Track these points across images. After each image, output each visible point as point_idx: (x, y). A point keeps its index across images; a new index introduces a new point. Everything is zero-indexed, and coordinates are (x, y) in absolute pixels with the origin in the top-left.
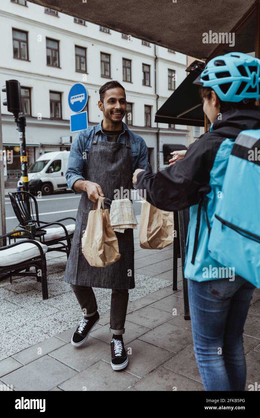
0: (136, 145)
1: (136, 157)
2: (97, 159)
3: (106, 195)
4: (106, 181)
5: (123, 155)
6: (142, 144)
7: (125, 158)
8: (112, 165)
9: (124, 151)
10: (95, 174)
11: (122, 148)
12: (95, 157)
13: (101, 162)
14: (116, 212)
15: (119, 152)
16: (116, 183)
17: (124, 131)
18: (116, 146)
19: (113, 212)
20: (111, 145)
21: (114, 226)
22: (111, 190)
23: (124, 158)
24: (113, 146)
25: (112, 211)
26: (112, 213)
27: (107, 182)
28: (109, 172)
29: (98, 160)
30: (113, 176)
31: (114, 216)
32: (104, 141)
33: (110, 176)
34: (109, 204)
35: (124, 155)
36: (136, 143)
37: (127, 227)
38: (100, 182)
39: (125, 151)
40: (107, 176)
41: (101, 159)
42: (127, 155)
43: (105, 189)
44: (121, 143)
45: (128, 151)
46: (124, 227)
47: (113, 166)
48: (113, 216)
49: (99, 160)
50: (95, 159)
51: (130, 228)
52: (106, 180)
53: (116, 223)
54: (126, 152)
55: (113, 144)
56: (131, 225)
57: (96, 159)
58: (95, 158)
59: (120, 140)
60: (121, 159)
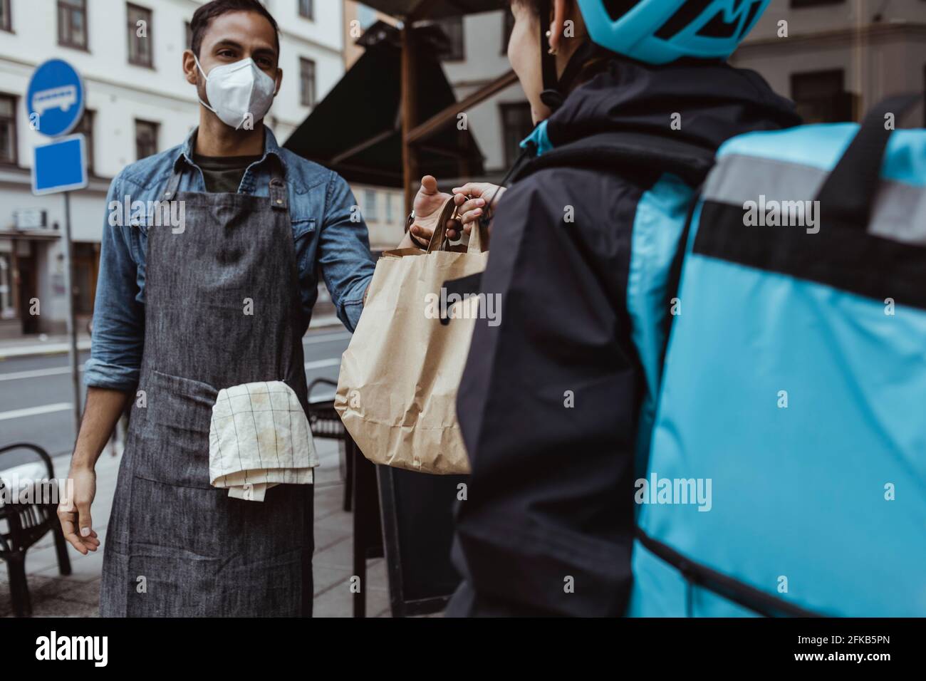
0: (309, 198)
1: (308, 237)
2: (173, 252)
3: (199, 373)
4: (197, 324)
5: (257, 233)
6: (331, 190)
7: (267, 246)
8: (222, 269)
9: (261, 222)
10: (166, 302)
11: (256, 212)
12: (164, 246)
13: (182, 262)
14: (233, 428)
15: (246, 226)
16: (235, 332)
17: (265, 157)
18: (233, 205)
19: (221, 428)
20: (215, 203)
21: (226, 476)
22: (218, 353)
23: (260, 246)
24: (222, 207)
25: (217, 427)
26: (219, 431)
27: (202, 329)
28: (210, 293)
29: (175, 255)
30: (222, 308)
31: (226, 442)
32: (195, 190)
33: (211, 308)
34: (210, 402)
35: (260, 236)
36: (311, 191)
37: (274, 481)
38: (181, 328)
39: (266, 219)
40: (202, 306)
41: (185, 252)
42: (271, 233)
43: (196, 352)
44: (252, 194)
45: (277, 219)
46: (262, 479)
47: (225, 273)
48: (221, 441)
49: (177, 254)
50: (164, 253)
51: (282, 481)
52: (197, 322)
53: (230, 467)
54: (270, 225)
55: (221, 200)
56: (288, 473)
57: (169, 251)
58: (167, 249)
59: (251, 184)
60: (252, 249)
